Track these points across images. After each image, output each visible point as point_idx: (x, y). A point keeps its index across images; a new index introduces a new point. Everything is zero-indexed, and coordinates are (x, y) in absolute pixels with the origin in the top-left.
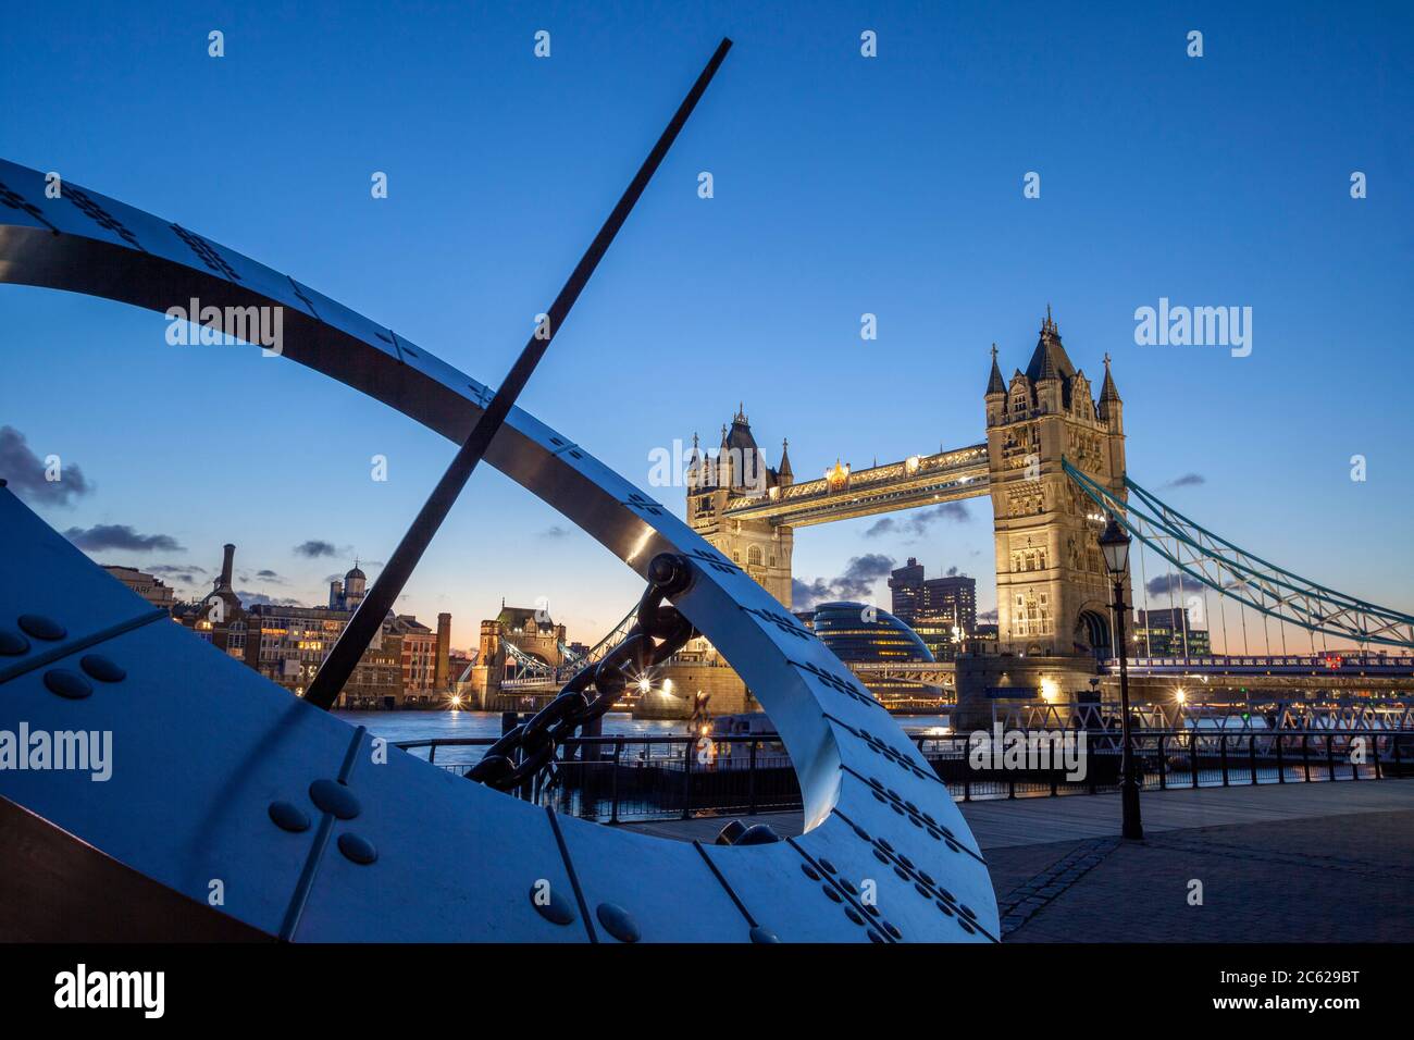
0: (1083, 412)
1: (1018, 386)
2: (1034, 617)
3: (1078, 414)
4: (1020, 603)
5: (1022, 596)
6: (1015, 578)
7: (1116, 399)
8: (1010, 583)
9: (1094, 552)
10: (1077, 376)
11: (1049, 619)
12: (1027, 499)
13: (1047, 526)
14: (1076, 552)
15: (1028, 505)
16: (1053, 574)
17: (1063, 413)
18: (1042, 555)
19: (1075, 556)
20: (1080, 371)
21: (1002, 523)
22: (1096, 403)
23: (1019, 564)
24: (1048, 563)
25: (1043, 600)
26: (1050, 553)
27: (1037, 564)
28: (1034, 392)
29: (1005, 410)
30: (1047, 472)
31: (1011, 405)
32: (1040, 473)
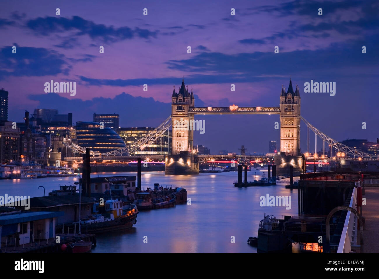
1: (289, 96)
2: (290, 147)
4: (286, 144)
5: (287, 142)
6: (285, 138)
8: (284, 140)
11: (293, 148)
12: (289, 121)
13: (294, 128)
15: (290, 123)
16: (295, 139)
18: (292, 134)
21: (283, 126)
23: (286, 135)
24: (294, 136)
25: (292, 144)
26: (295, 134)
27: (291, 136)
28: (293, 98)
29: (285, 100)
30: (296, 116)
31: (287, 99)
32: (294, 116)
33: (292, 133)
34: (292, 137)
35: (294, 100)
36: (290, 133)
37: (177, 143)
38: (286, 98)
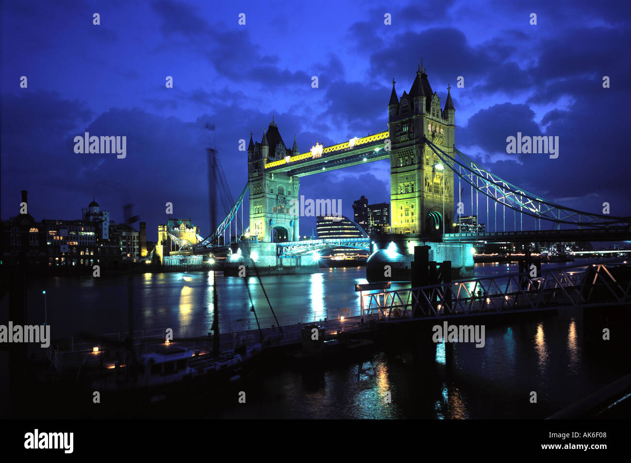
0: (436, 114)
1: (405, 100)
2: (408, 215)
3: (434, 115)
4: (402, 209)
5: (403, 205)
6: (399, 197)
7: (452, 108)
8: (397, 199)
9: (438, 184)
10: (434, 95)
11: (414, 216)
12: (407, 158)
13: (416, 171)
14: (429, 184)
15: (407, 161)
16: (417, 194)
17: (426, 113)
18: (413, 185)
19: (428, 185)
20: (435, 92)
21: (395, 170)
22: (443, 110)
23: (402, 190)
24: (415, 189)
25: (412, 207)
26: (416, 184)
27: (410, 189)
28: (412, 103)
29: (398, 113)
31: (401, 110)
32: (413, 144)
33: (412, 183)
34: (413, 192)
36: (408, 183)
38: (398, 107)
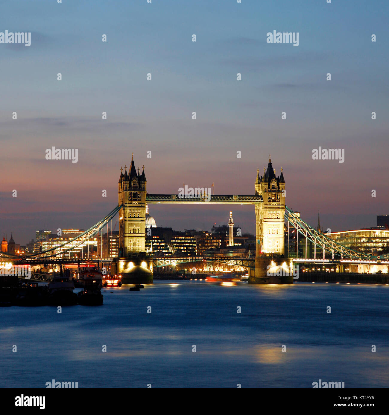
1: (274, 182)
2: (274, 247)
5: (271, 241)
8: (268, 237)
11: (278, 247)
12: (274, 214)
13: (282, 223)
16: (281, 236)
23: (270, 232)
25: (277, 242)
26: (280, 230)
28: (278, 185)
29: (269, 188)
30: (282, 208)
31: (271, 187)
32: (279, 208)
33: (277, 229)
34: (277, 234)
35: (279, 188)
36: (275, 229)
37: (131, 242)
38: (269, 185)
